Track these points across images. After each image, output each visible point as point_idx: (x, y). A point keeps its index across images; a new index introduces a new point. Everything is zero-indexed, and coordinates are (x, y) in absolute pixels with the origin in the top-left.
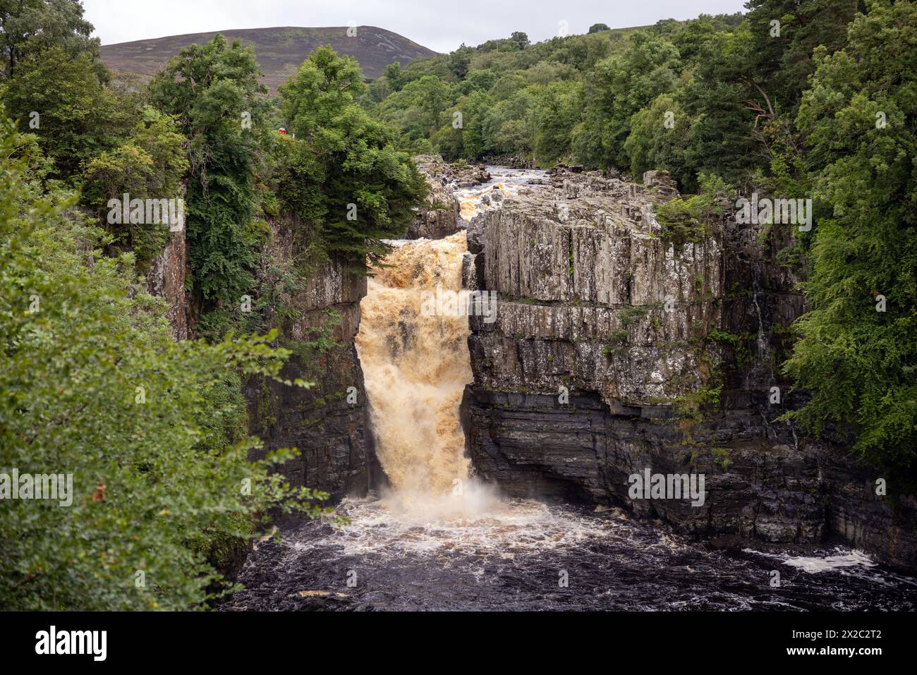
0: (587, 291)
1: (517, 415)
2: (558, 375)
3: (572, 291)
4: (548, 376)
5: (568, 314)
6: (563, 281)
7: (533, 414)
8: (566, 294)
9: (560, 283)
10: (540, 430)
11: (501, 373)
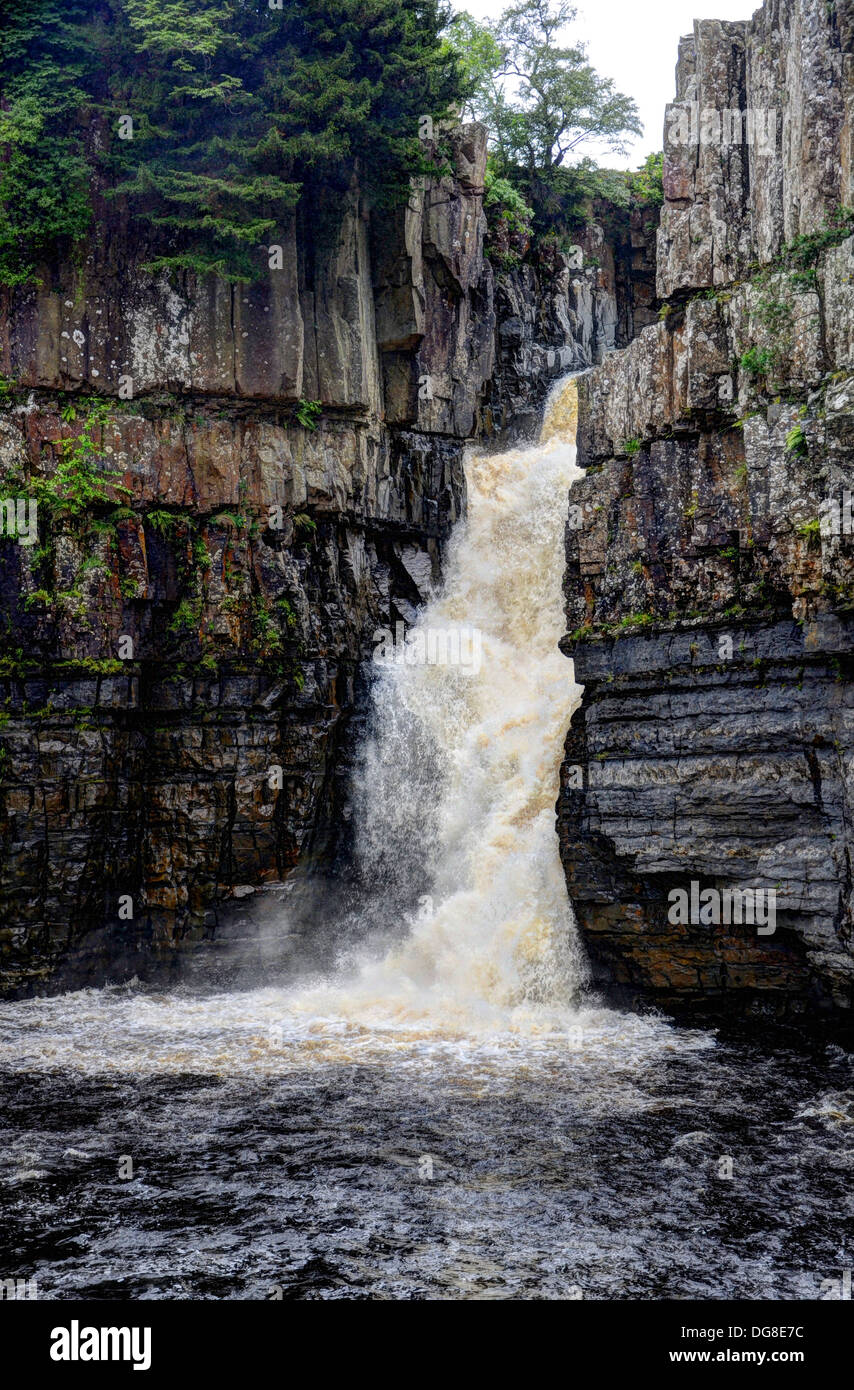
0: (766, 228)
1: (629, 704)
2: (706, 551)
3: (743, 248)
4: (691, 559)
5: (721, 324)
6: (713, 214)
7: (663, 699)
8: (727, 260)
9: (707, 228)
10: (681, 753)
11: (602, 575)
